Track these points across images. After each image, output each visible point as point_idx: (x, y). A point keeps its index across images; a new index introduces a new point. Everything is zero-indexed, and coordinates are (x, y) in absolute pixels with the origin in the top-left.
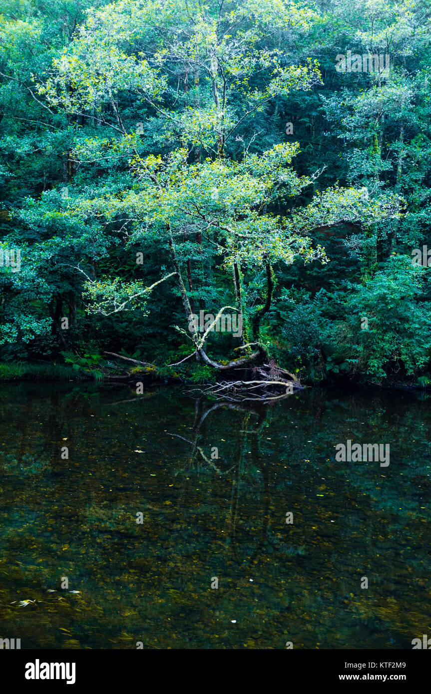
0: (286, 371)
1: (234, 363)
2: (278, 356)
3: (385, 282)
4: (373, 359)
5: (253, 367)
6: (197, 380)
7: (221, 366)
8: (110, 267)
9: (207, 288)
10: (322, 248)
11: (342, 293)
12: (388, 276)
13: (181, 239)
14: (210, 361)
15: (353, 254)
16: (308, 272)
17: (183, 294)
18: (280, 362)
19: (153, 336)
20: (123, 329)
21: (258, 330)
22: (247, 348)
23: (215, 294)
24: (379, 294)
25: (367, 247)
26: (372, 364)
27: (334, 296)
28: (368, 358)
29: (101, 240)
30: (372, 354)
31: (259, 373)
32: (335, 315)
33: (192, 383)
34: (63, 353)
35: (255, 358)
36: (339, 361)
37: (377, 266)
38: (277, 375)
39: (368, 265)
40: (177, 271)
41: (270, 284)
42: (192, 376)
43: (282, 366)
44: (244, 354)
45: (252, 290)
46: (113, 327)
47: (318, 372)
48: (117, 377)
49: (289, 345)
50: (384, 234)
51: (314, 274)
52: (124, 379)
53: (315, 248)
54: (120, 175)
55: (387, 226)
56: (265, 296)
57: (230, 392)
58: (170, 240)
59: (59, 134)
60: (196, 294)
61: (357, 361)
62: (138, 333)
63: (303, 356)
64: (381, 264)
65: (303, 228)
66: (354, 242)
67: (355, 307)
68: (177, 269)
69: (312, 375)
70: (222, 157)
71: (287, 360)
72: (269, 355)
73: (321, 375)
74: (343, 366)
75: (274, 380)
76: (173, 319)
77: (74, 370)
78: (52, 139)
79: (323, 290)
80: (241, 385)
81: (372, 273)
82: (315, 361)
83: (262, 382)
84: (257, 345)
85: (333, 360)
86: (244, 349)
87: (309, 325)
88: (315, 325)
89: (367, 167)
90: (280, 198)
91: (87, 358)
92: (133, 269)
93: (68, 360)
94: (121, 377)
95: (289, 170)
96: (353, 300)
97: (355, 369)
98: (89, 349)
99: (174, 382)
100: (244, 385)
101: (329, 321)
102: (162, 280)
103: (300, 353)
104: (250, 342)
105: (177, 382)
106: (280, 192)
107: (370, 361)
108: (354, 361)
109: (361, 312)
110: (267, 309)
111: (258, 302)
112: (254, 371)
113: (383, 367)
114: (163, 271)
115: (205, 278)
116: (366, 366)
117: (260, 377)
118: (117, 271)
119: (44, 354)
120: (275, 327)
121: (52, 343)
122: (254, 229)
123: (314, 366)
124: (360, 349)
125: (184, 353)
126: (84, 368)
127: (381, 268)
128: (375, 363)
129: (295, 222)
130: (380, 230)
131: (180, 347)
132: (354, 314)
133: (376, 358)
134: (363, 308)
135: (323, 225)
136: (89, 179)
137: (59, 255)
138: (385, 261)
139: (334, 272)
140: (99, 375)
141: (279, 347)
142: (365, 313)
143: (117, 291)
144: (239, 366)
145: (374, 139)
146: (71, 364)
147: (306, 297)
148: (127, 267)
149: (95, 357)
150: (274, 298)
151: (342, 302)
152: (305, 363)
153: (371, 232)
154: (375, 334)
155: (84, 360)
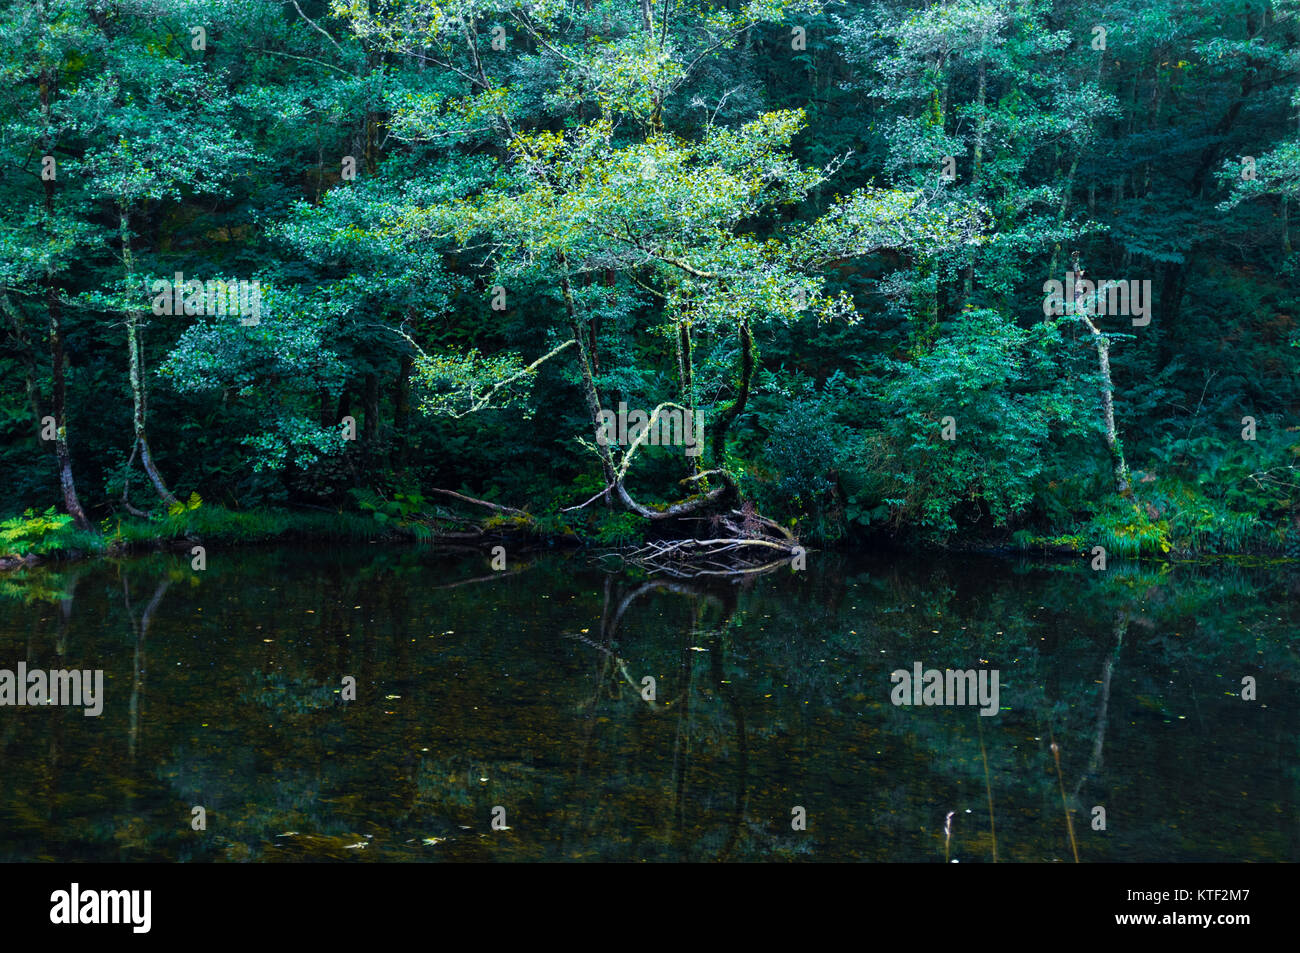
0: (773, 523)
1: (677, 508)
2: (758, 496)
3: (954, 358)
4: (932, 498)
5: (713, 515)
6: (609, 538)
7: (654, 513)
8: (428, 332)
9: (626, 370)
10: (849, 296)
11: (874, 380)
12: (958, 348)
13: (583, 280)
14: (633, 504)
15: (893, 308)
16: (810, 341)
17: (586, 380)
18: (762, 506)
19: (520, 460)
20: (459, 448)
21: (723, 446)
22: (700, 480)
23: (641, 380)
24: (943, 379)
25: (920, 295)
26: (931, 507)
27: (860, 384)
28: (924, 496)
29: (438, 280)
30: (929, 490)
31: (722, 525)
32: (862, 419)
33: (600, 545)
34: (354, 491)
35: (716, 498)
36: (869, 504)
37: (937, 329)
38: (756, 530)
39: (921, 328)
40: (577, 338)
41: (747, 361)
42: (599, 533)
43: (764, 513)
44: (696, 492)
45: (713, 372)
46: (439, 445)
47: (832, 524)
48: (458, 535)
49: (776, 474)
50: (951, 271)
51: (821, 344)
52: (472, 539)
53: (836, 297)
54: (468, 160)
55: (957, 256)
56: (738, 383)
57: (673, 559)
58: (564, 280)
59: (356, 83)
60: (606, 380)
61: (903, 501)
62: (490, 455)
63: (805, 495)
64: (944, 326)
65: (810, 259)
66: (897, 284)
67: (899, 404)
68: (577, 334)
69: (820, 529)
70: (658, 129)
71: (774, 503)
72: (742, 493)
73: (836, 529)
74: (878, 513)
75: (752, 538)
76: (561, 428)
77: (376, 523)
78: (341, 92)
79: (839, 374)
80: (693, 548)
81: (929, 341)
82: (826, 504)
83: (731, 540)
84: (720, 474)
85: (860, 502)
86: (696, 482)
87: (815, 438)
88: (826, 437)
89: (920, 149)
90: (769, 205)
91: (401, 501)
92: (472, 335)
93: (365, 505)
94: (467, 535)
95: (785, 156)
96: (895, 392)
97: (899, 519)
98: (402, 485)
99: (564, 543)
100: (699, 548)
101: (850, 430)
102: (551, 354)
103: (799, 489)
104: (706, 469)
105: (571, 543)
106: (769, 197)
107: (928, 501)
108: (897, 502)
109: (911, 412)
110: (739, 408)
111: (724, 395)
112: (715, 522)
113: (950, 513)
114: (550, 338)
115: (622, 352)
116: (920, 511)
117: (725, 533)
118: (441, 339)
119: (320, 493)
120: (746, 444)
121: (334, 473)
122: (728, 262)
123: (824, 512)
124: (909, 479)
125: (583, 490)
126: (395, 520)
127: (945, 333)
128: (936, 506)
129: (794, 250)
130: (944, 265)
131: (576, 480)
132: (896, 416)
133: (938, 497)
134: (914, 405)
135: (844, 255)
136: (409, 168)
137: (359, 309)
138: (953, 320)
139: (857, 341)
140: (424, 532)
141: (759, 479)
142: (918, 415)
143: (474, 374)
144: (686, 514)
145: (933, 99)
146: (370, 512)
147: (809, 385)
148: (459, 330)
149: (414, 499)
150: (753, 386)
151: (876, 396)
152: (808, 506)
153: (928, 267)
154: (936, 453)
155: (394, 505)
